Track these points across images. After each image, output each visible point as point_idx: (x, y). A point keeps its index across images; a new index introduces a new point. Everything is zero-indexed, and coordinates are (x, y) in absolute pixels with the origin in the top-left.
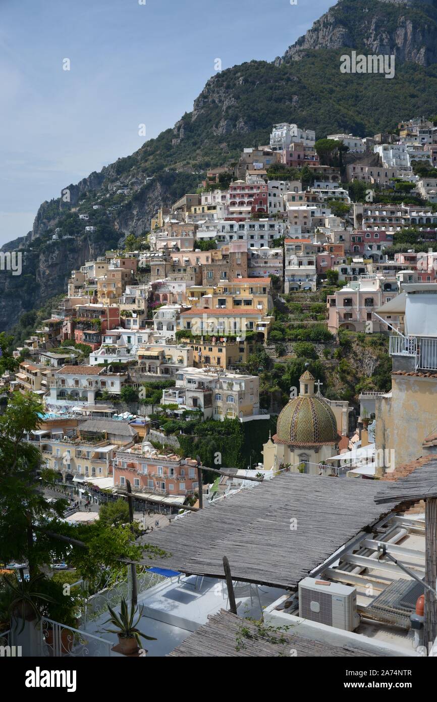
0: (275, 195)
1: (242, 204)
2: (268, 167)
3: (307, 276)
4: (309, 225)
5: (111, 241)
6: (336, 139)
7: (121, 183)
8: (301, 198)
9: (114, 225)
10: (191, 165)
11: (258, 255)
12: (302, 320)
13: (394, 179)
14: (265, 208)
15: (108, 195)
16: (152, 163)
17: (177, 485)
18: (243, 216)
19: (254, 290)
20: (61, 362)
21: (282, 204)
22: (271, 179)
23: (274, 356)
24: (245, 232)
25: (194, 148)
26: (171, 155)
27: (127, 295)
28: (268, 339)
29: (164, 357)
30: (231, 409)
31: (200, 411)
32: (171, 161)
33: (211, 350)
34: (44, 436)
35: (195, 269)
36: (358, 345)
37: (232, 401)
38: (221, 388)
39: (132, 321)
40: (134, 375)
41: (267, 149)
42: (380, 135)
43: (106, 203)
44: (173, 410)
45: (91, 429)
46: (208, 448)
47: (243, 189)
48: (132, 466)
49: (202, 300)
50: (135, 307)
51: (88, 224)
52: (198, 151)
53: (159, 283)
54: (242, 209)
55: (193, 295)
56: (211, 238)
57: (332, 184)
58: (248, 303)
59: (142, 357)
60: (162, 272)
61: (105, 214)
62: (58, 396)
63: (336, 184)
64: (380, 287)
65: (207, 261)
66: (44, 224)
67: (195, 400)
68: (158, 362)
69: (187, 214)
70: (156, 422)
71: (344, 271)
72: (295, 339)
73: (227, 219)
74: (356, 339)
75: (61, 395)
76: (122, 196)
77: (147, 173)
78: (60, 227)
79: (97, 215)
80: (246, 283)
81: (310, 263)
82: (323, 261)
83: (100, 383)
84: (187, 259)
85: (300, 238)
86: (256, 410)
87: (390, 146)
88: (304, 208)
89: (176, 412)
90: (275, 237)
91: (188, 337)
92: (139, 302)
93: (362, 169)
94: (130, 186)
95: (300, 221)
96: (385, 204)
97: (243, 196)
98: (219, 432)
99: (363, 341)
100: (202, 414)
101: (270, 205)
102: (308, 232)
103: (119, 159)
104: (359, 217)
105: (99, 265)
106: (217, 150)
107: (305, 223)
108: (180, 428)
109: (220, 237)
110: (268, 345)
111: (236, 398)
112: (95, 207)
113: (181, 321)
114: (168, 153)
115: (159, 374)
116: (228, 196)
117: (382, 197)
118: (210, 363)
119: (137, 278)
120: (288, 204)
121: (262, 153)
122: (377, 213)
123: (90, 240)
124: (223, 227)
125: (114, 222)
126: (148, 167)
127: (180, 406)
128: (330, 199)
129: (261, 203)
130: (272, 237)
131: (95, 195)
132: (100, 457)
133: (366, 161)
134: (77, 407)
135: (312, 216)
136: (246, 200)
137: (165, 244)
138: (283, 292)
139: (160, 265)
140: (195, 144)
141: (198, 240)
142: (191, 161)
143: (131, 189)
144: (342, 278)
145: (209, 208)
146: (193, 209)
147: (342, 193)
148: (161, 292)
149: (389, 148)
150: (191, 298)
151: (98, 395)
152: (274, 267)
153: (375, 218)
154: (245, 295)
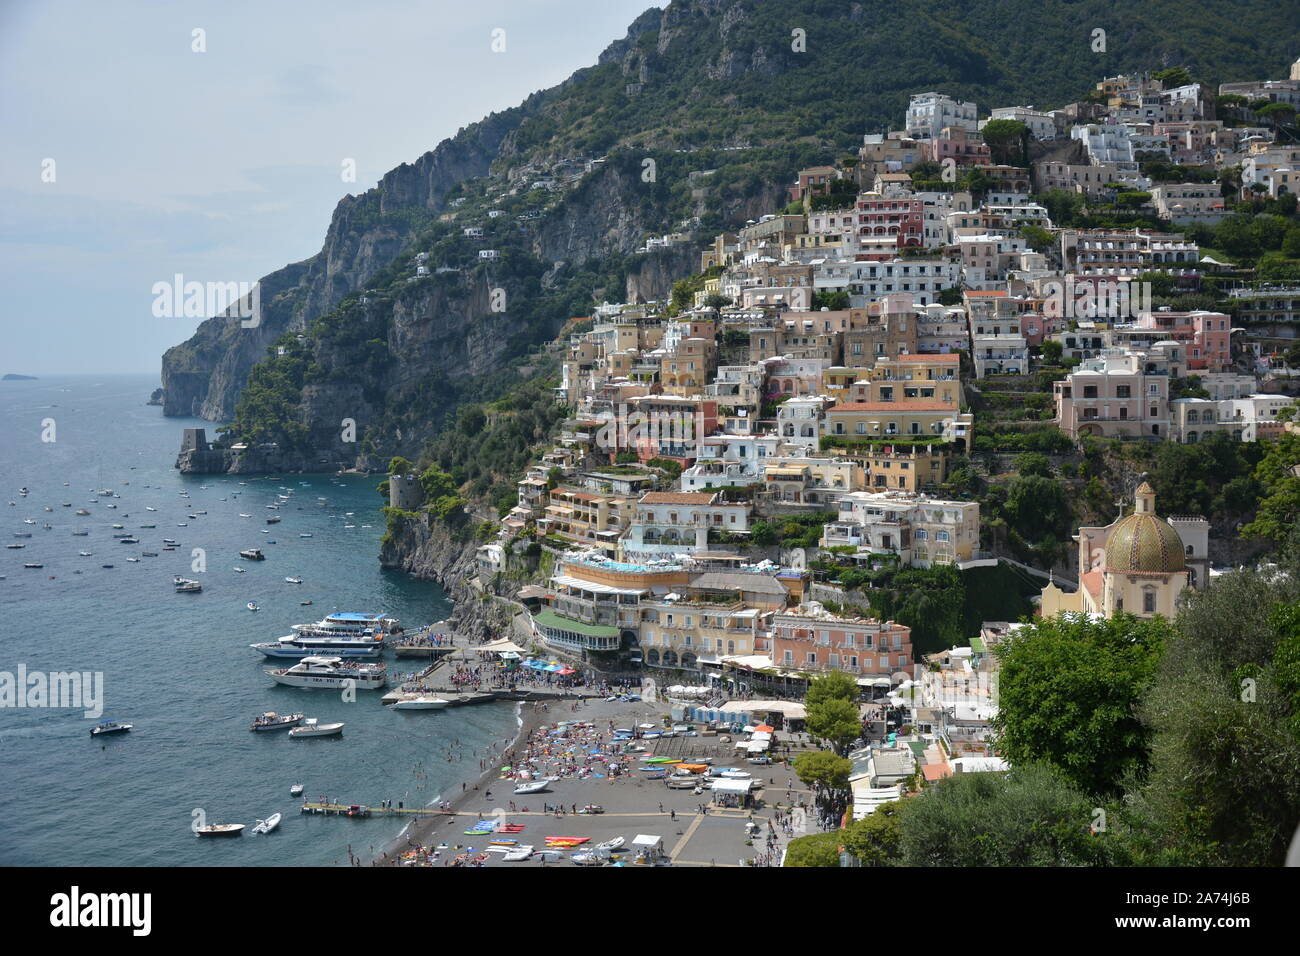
0: (932, 217)
1: (880, 231)
2: (909, 167)
3: (1012, 350)
4: (995, 265)
5: (528, 277)
6: (1009, 118)
7: (536, 168)
8: (976, 222)
9: (531, 249)
10: (671, 136)
11: (926, 317)
12: (1014, 420)
13: (1114, 185)
14: (919, 239)
15: (513, 192)
16: (592, 131)
17: (877, 661)
18: (885, 251)
19: (934, 373)
20: (635, 487)
21: (945, 232)
22: (920, 189)
23: (984, 474)
24: (897, 278)
25: (673, 103)
26: (626, 117)
27: (721, 380)
28: (972, 448)
29: (809, 478)
30: (943, 551)
31: (895, 554)
32: (629, 128)
33: (887, 465)
34: (643, 597)
35: (830, 340)
36: (1111, 456)
37: (945, 539)
38: (923, 520)
39: (737, 423)
40: (763, 505)
41: (904, 137)
42: (1075, 105)
43: (514, 207)
44: (851, 553)
45: (715, 586)
46: (919, 606)
47: (881, 206)
48: (802, 634)
49: (853, 389)
50: (740, 400)
51: (482, 245)
52: (681, 110)
53: (776, 362)
54: (882, 241)
55: (833, 381)
56: (839, 289)
57: (1016, 197)
58: (927, 393)
59: (774, 477)
60: (770, 343)
61: (513, 227)
62: (645, 538)
63: (1024, 196)
64: (1139, 367)
65: (843, 326)
66: (352, 239)
67: (886, 539)
68: (800, 485)
69: (788, 248)
70: (823, 572)
71: (1071, 342)
72: (1015, 448)
73: (859, 258)
74: (1108, 448)
75: (649, 537)
76: (544, 194)
77: (586, 150)
78: (426, 251)
79: (498, 229)
80: (921, 363)
81: (1014, 330)
82: (1031, 327)
83: (712, 518)
84: (810, 323)
85: (984, 288)
86: (976, 552)
87: (1099, 128)
88: (984, 239)
89: (855, 556)
90: (943, 288)
91: (841, 446)
92: (747, 392)
93: (1061, 169)
94: (555, 176)
95: (980, 258)
96: (1107, 230)
97: (880, 219)
98: (928, 585)
99: (1119, 451)
100: (899, 559)
101: (927, 234)
102: (996, 278)
103: (493, 113)
104: (1072, 252)
105: (624, 330)
106: (718, 107)
107: (989, 264)
108: (867, 580)
109: (854, 286)
110: (971, 457)
111: (953, 533)
112: (493, 214)
113: (826, 422)
114: (621, 111)
115: (802, 503)
116: (856, 219)
117: (1101, 218)
118: (885, 485)
119: (726, 354)
120: (955, 232)
121: (898, 145)
122: (1099, 246)
123: (490, 275)
124: (859, 272)
125: (531, 242)
126: (584, 138)
127: (859, 548)
128: (1020, 222)
129: (912, 231)
130: (938, 286)
131: (483, 191)
132: (739, 625)
133: (1062, 153)
134: (681, 554)
135: (999, 252)
136: (887, 225)
137: (763, 297)
138: (974, 376)
139: (767, 332)
140: (673, 95)
141: (817, 292)
142: (670, 129)
143: (559, 180)
144: (1068, 353)
145: (827, 239)
146: (798, 241)
147: (1037, 211)
148: (781, 377)
149: (1100, 130)
150: (831, 387)
151: (713, 538)
152: (954, 336)
153: (1096, 254)
154: (921, 382)
